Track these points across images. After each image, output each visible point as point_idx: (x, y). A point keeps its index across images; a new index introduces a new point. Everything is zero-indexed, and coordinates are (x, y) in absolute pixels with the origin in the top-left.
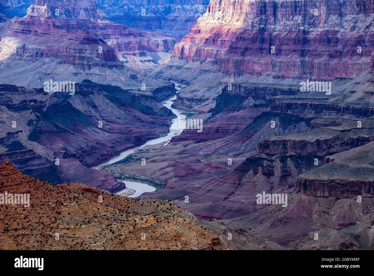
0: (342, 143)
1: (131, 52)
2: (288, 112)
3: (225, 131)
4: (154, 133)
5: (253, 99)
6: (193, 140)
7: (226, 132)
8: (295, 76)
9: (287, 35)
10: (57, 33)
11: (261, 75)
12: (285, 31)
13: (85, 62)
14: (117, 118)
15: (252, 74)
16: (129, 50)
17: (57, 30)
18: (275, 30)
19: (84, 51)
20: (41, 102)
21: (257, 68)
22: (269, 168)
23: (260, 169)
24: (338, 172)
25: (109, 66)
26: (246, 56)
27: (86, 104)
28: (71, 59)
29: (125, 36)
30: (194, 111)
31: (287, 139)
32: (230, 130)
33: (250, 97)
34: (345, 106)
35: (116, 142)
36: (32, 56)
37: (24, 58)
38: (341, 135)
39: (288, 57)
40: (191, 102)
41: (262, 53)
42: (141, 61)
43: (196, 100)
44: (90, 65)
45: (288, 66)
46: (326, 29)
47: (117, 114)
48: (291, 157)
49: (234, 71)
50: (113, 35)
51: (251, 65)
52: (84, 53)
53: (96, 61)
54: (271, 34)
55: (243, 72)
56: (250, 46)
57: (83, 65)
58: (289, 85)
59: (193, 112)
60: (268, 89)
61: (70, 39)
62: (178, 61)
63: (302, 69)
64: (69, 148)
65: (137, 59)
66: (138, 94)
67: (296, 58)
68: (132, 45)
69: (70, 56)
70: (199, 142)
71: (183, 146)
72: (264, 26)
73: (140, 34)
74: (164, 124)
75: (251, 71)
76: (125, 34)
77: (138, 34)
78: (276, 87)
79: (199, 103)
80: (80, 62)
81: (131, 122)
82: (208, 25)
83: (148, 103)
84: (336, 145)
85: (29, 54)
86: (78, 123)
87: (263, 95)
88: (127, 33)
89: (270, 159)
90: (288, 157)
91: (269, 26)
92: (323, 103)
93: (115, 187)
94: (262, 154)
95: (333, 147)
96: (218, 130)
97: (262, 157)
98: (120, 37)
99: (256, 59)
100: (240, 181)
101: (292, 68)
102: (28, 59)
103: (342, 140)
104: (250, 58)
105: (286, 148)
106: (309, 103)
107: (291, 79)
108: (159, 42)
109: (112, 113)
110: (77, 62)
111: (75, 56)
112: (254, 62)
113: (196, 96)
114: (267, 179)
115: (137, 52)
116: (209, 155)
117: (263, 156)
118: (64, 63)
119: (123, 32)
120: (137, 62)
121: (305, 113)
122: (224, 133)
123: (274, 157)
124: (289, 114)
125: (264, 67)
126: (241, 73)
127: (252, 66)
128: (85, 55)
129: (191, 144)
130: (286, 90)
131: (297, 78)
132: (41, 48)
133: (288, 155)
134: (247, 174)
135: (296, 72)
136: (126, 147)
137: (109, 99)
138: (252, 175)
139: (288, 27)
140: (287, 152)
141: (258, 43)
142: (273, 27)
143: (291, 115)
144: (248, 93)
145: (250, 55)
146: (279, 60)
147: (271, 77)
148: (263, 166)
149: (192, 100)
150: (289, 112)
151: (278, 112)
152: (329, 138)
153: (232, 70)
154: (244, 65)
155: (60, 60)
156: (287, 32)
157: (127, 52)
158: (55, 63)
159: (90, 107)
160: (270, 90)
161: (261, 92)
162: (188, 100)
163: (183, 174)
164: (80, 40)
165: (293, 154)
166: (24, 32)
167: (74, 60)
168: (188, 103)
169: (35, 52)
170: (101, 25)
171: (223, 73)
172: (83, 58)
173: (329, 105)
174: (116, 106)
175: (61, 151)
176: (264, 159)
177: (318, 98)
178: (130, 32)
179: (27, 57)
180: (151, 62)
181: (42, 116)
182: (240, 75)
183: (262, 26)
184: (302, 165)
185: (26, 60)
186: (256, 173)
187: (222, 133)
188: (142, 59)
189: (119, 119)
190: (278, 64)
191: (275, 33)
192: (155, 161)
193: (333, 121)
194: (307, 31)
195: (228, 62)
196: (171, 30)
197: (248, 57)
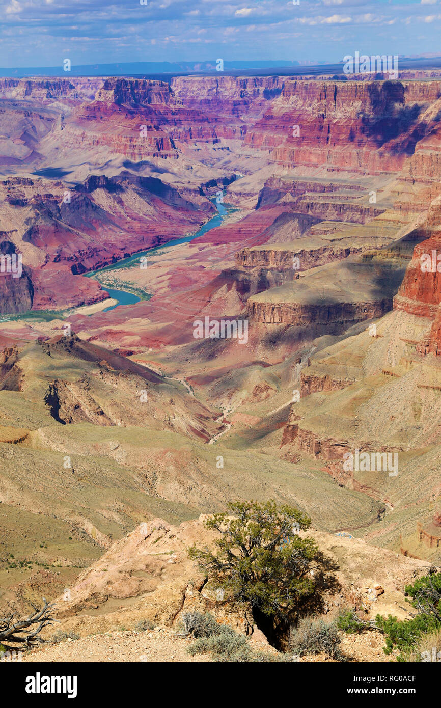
0: (330, 255)
1: (204, 139)
2: (308, 213)
3: (248, 232)
4: (180, 233)
5: (291, 195)
6: (212, 242)
7: (248, 234)
8: (350, 169)
9: (346, 122)
10: (115, 119)
11: (317, 167)
12: (345, 119)
13: (136, 151)
14: (145, 215)
15: (307, 165)
16: (202, 136)
17: (117, 116)
18: (335, 117)
19: (135, 139)
20: (57, 196)
21: (314, 160)
22: (245, 283)
23: (234, 284)
24: (295, 293)
25: (162, 155)
26: (303, 146)
27: (112, 199)
28: (122, 147)
29: (198, 122)
30: (240, 206)
31: (268, 249)
32: (253, 231)
33: (288, 193)
34: (367, 208)
35: (130, 242)
36: (90, 144)
37: (82, 146)
38: (330, 245)
39: (345, 148)
40: (239, 196)
41: (319, 142)
42: (215, 149)
43: (244, 194)
44: (141, 154)
45: (343, 157)
46: (386, 116)
47: (145, 210)
48: (272, 269)
49: (288, 162)
50: (186, 120)
51: (307, 156)
52: (136, 141)
53: (148, 150)
54: (330, 121)
55: (298, 163)
56: (307, 134)
57: (134, 154)
58: (331, 180)
59: (238, 208)
60: (308, 185)
61: (124, 126)
62: (249, 149)
63: (358, 161)
64: (65, 250)
65: (211, 146)
66: (181, 187)
67: (353, 149)
68: (206, 132)
69: (121, 145)
70: (218, 244)
71: (199, 248)
72: (324, 113)
73: (216, 119)
74: (197, 222)
75: (307, 163)
76: (199, 120)
77: (214, 120)
78: (316, 182)
79: (247, 198)
80: (131, 151)
81: (160, 219)
82: (282, 110)
83: (191, 197)
84: (324, 256)
85: (87, 142)
86: (94, 221)
87: (303, 190)
88: (201, 119)
89: (247, 272)
90: (268, 270)
91: (329, 113)
92: (347, 204)
93: (95, 298)
94: (240, 267)
95: (321, 259)
96: (240, 231)
97: (239, 270)
98: (193, 123)
99: (312, 149)
100: (210, 298)
101: (347, 160)
102: (86, 147)
103: (331, 251)
104: (307, 148)
105: (267, 260)
106: (332, 203)
107: (347, 172)
108: (236, 128)
109: (140, 209)
110: (128, 150)
111: (126, 145)
112: (310, 153)
113: (245, 190)
114: (240, 296)
115: (211, 139)
116: (218, 260)
117: (241, 268)
118: (116, 152)
119: (197, 117)
120: (210, 150)
121: (327, 214)
122: (247, 235)
123: (253, 270)
124: (309, 215)
125: (320, 159)
126: (296, 165)
127: (309, 157)
128: (137, 143)
129: (208, 246)
130: (327, 186)
131: (352, 171)
132: (97, 135)
133: (269, 267)
134: (220, 290)
135: (352, 165)
136: (140, 248)
137: (138, 193)
138: (226, 290)
139: (348, 114)
140: (268, 265)
141: (315, 131)
142: (333, 113)
143: (311, 216)
144: (286, 189)
145: (307, 145)
146: (335, 151)
147: (326, 169)
148: (238, 281)
149: (240, 194)
150: (310, 213)
151: (298, 212)
152: (316, 249)
153: (287, 161)
154: (300, 156)
155: (111, 148)
156: (346, 120)
157: (200, 139)
158: (107, 152)
159: (116, 202)
160: (310, 185)
161: (300, 188)
162: (236, 194)
163: (177, 283)
164: (133, 127)
165: (275, 266)
166: (89, 118)
167: (125, 149)
168: (236, 197)
169: (93, 140)
170: (173, 110)
171: (279, 164)
172: (134, 147)
173: (352, 205)
174: (146, 201)
175: (54, 254)
176: (241, 272)
177: (353, 196)
178: (205, 117)
179: (85, 145)
180: (225, 150)
181: (42, 213)
182: (294, 166)
183: (321, 113)
184: (283, 280)
185: (83, 148)
186: (229, 289)
187: (245, 235)
188: (216, 147)
189: (146, 215)
190: (334, 156)
191: (335, 121)
192: (159, 267)
193: (334, 227)
194: (367, 118)
195: (284, 152)
196: (257, 115)
197: (305, 147)
